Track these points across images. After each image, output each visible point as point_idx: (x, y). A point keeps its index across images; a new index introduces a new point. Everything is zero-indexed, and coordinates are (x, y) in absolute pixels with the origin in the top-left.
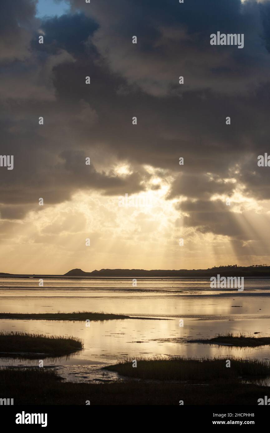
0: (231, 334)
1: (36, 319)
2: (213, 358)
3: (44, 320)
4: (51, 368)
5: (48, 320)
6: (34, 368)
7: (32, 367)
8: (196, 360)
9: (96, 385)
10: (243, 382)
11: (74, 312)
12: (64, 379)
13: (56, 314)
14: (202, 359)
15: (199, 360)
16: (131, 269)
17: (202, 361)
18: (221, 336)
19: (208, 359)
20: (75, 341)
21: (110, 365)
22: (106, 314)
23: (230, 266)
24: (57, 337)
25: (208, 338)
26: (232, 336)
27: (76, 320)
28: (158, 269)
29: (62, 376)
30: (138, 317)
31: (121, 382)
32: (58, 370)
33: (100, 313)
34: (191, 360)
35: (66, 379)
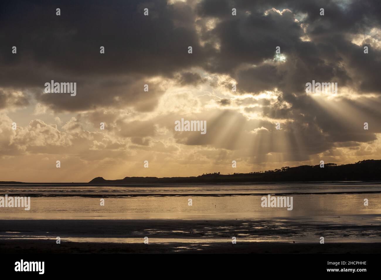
16: (123, 179)
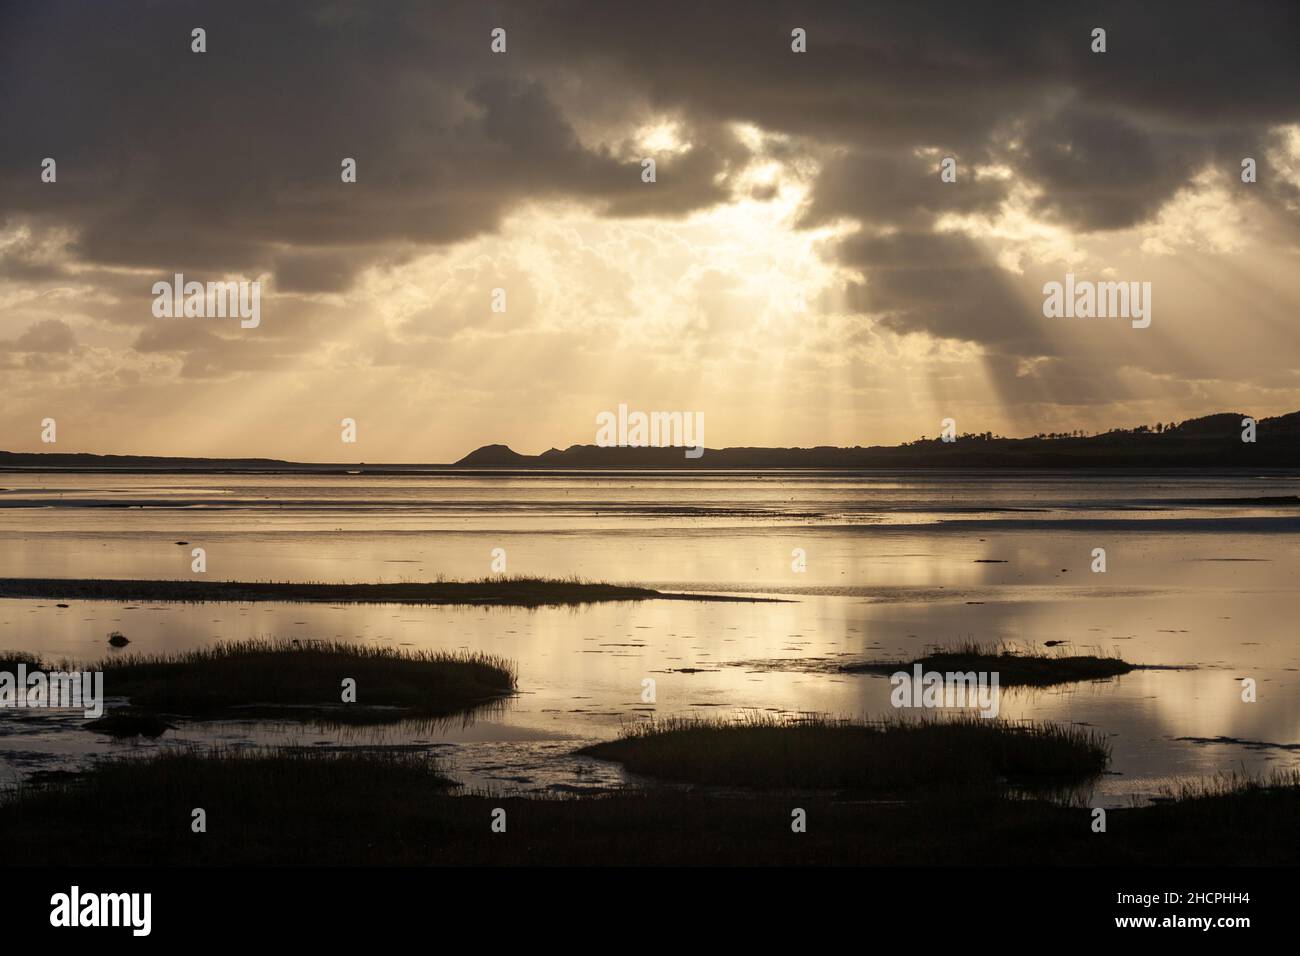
0: (975, 646)
1: (371, 602)
2: (919, 720)
3: (395, 602)
4: (418, 750)
5: (408, 603)
6: (364, 752)
7: (357, 749)
8: (866, 724)
9: (557, 802)
10: (1012, 795)
11: (487, 579)
12: (458, 784)
13: (430, 584)
14: (883, 724)
15: (874, 727)
17: (883, 730)
18: (942, 652)
19: (902, 724)
20: (489, 668)
21: (600, 742)
22: (586, 586)
23: (970, 436)
24: (435, 657)
25: (901, 658)
26: (976, 654)
27: (494, 603)
28: (746, 446)
29: (450, 776)
30: (686, 593)
31: (634, 792)
32: (437, 759)
33: (569, 580)
34: (850, 726)
35: (462, 784)
